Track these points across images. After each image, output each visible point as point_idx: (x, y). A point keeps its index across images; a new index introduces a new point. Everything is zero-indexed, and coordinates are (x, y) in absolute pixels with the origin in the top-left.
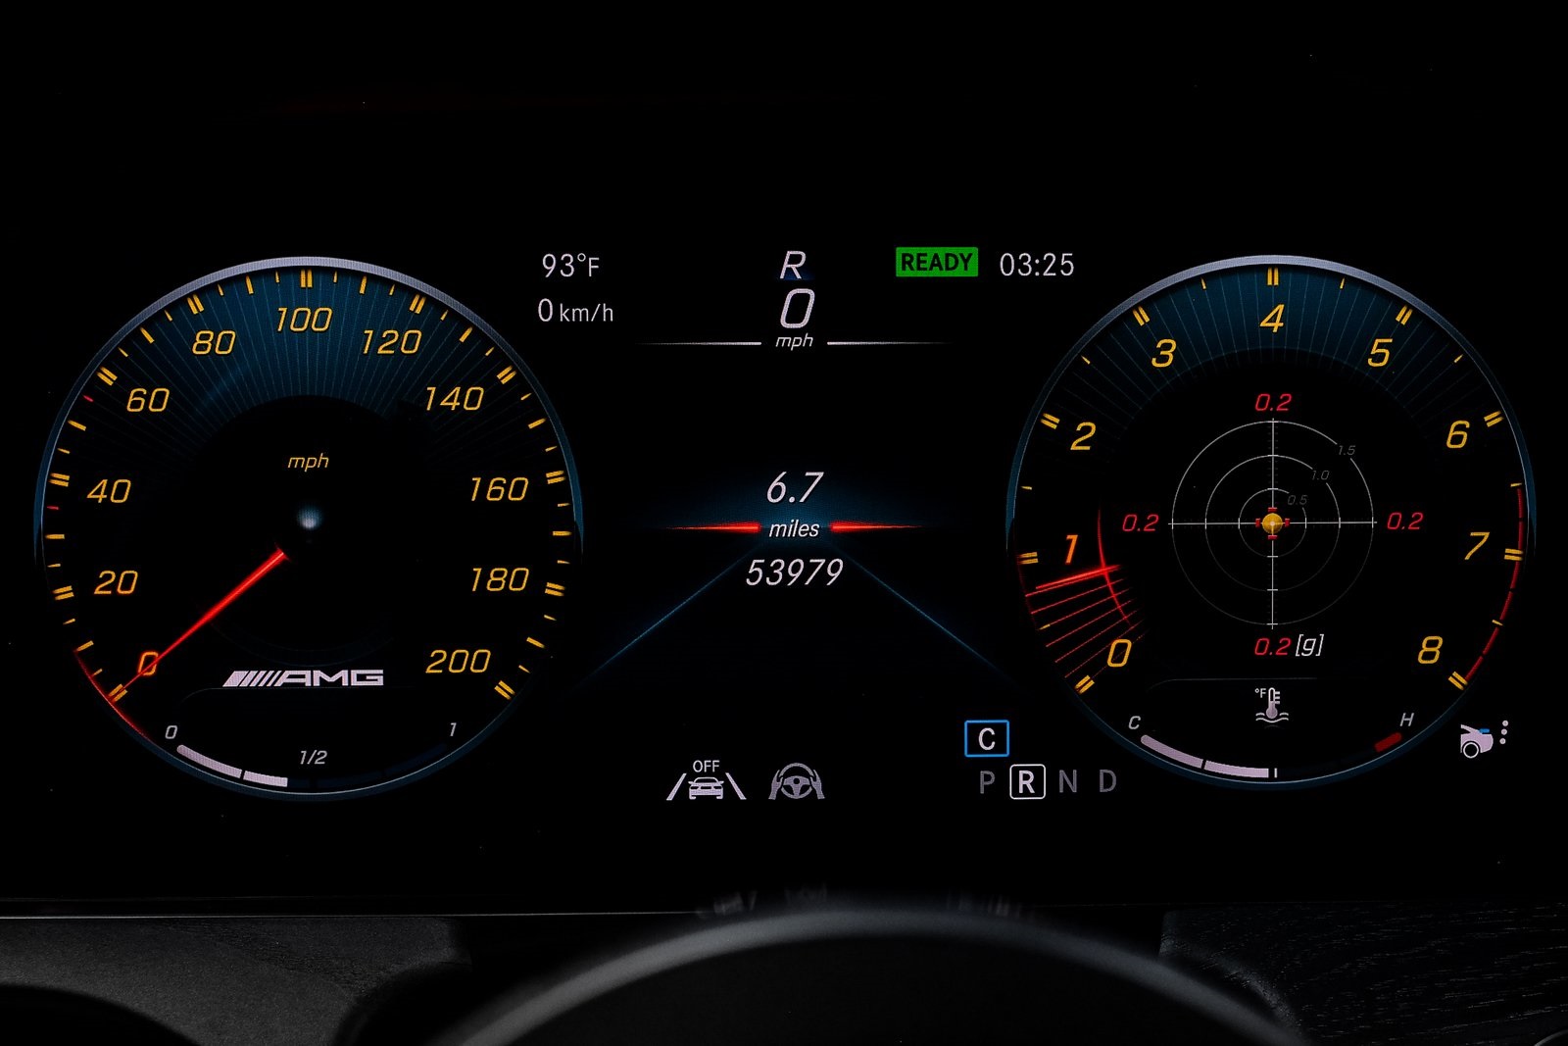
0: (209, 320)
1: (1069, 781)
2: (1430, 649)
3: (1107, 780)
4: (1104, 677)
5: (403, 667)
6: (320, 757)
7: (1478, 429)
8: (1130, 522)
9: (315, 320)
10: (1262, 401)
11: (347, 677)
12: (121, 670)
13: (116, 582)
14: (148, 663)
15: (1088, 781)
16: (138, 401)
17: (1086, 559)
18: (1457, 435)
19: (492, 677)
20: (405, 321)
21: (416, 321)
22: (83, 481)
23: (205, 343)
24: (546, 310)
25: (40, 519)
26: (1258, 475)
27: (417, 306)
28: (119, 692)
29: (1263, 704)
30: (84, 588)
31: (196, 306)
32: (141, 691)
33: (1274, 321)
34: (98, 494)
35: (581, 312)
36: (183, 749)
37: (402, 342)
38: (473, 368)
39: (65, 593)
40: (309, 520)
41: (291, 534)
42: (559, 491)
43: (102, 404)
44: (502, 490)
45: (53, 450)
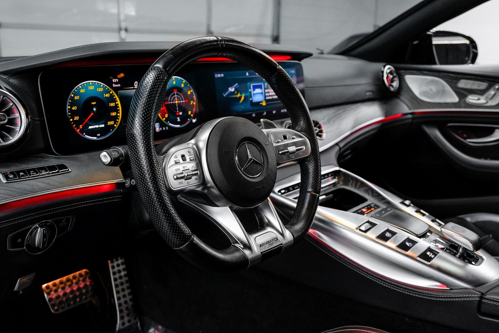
0: (82, 88)
1: (164, 129)
2: (190, 113)
3: (167, 128)
4: (166, 118)
5: (106, 124)
6: (99, 135)
7: (191, 92)
8: (165, 103)
9: (92, 88)
10: (174, 90)
11: (101, 126)
12: (78, 128)
13: (77, 118)
14: (81, 127)
15: (166, 128)
16: (76, 98)
18: (189, 93)
19: (114, 124)
20: (101, 87)
21: (102, 87)
22: (71, 107)
23: (82, 91)
24: (114, 85)
25: (68, 112)
26: (175, 98)
27: (102, 86)
28: (79, 130)
29: (178, 119)
30: (73, 119)
31: (80, 87)
32: (81, 129)
33: (174, 83)
34: (73, 108)
35: (117, 86)
36: (86, 136)
37: (101, 90)
38: (108, 92)
39: (71, 120)
40: (95, 109)
41: (93, 111)
42: (118, 104)
43: (72, 98)
44: (112, 104)
45: (68, 104)
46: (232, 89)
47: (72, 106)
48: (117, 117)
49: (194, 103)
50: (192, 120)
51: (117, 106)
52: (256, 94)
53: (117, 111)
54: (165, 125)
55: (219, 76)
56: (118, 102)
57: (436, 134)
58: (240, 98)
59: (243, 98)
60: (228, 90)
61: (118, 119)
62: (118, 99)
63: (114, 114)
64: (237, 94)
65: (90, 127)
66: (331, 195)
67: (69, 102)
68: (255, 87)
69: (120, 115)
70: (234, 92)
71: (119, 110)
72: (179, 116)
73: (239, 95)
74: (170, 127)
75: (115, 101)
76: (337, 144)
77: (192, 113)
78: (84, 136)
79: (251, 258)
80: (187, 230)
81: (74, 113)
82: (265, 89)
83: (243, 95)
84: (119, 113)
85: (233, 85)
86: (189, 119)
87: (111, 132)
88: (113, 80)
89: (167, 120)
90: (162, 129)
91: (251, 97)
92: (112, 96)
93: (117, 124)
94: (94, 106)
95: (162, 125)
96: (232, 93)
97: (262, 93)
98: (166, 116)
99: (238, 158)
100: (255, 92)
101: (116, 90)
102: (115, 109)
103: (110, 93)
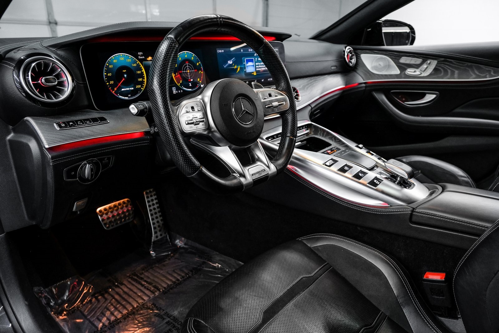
1: (179, 91)
2: (199, 80)
4: (180, 83)
5: (134, 87)
6: (130, 95)
7: (199, 64)
8: (180, 72)
9: (122, 59)
10: (186, 62)
11: (131, 89)
12: (113, 90)
13: (112, 82)
14: (115, 89)
15: (181, 91)
16: (110, 66)
17: (178, 75)
18: (198, 64)
19: (141, 88)
21: (130, 59)
22: (107, 74)
23: (115, 61)
24: (139, 57)
25: (104, 77)
26: (187, 68)
27: (130, 57)
28: (114, 92)
29: (189, 85)
30: (109, 83)
31: (113, 58)
32: (115, 91)
33: (186, 56)
34: (109, 75)
35: (142, 57)
37: (129, 60)
38: (135, 62)
39: (108, 84)
40: (125, 76)
41: (124, 77)
42: (143, 72)
43: (107, 67)
44: (139, 72)
45: (104, 71)
46: (230, 62)
47: (107, 72)
48: (143, 82)
49: (202, 72)
50: (200, 86)
51: (142, 73)
52: (249, 66)
53: (143, 78)
54: (181, 89)
55: (220, 51)
56: (144, 71)
57: (382, 98)
58: (237, 69)
59: (239, 69)
60: (228, 63)
61: (144, 84)
62: (143, 68)
63: (140, 80)
64: (234, 66)
65: (123, 90)
66: (305, 142)
67: (105, 70)
68: (248, 61)
69: (145, 80)
70: (232, 64)
71: (144, 77)
72: (190, 82)
73: (236, 67)
74: (184, 90)
75: (141, 70)
76: (309, 105)
77: (200, 80)
78: (119, 96)
79: (245, 184)
80: (197, 163)
81: (109, 79)
82: (255, 62)
83: (239, 67)
84: (144, 79)
85: (231, 59)
86: (198, 85)
87: (139, 93)
88: (139, 53)
89: (181, 85)
90: (178, 92)
91: (245, 68)
92: (138, 65)
93: (143, 88)
94: (125, 73)
95: (178, 89)
96: (230, 65)
97: (253, 66)
98: (181, 82)
99: (234, 109)
100: (248, 65)
101: (141, 61)
102: (141, 76)
103: (136, 63)
